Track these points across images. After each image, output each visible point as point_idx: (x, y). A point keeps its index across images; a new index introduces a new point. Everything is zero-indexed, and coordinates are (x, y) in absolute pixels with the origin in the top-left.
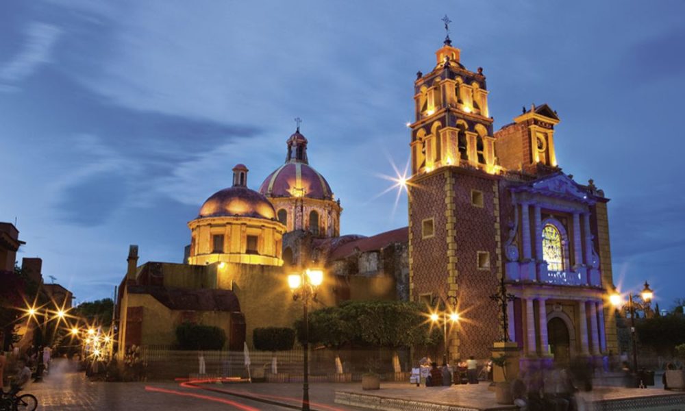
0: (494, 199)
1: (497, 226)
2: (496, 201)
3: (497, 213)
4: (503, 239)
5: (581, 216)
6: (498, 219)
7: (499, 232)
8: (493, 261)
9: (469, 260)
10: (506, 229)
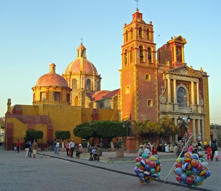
1: (156, 88)
2: (156, 78)
3: (156, 83)
4: (159, 94)
5: (195, 83)
6: (157, 86)
7: (157, 91)
8: (154, 104)
9: (143, 103)
10: (160, 90)
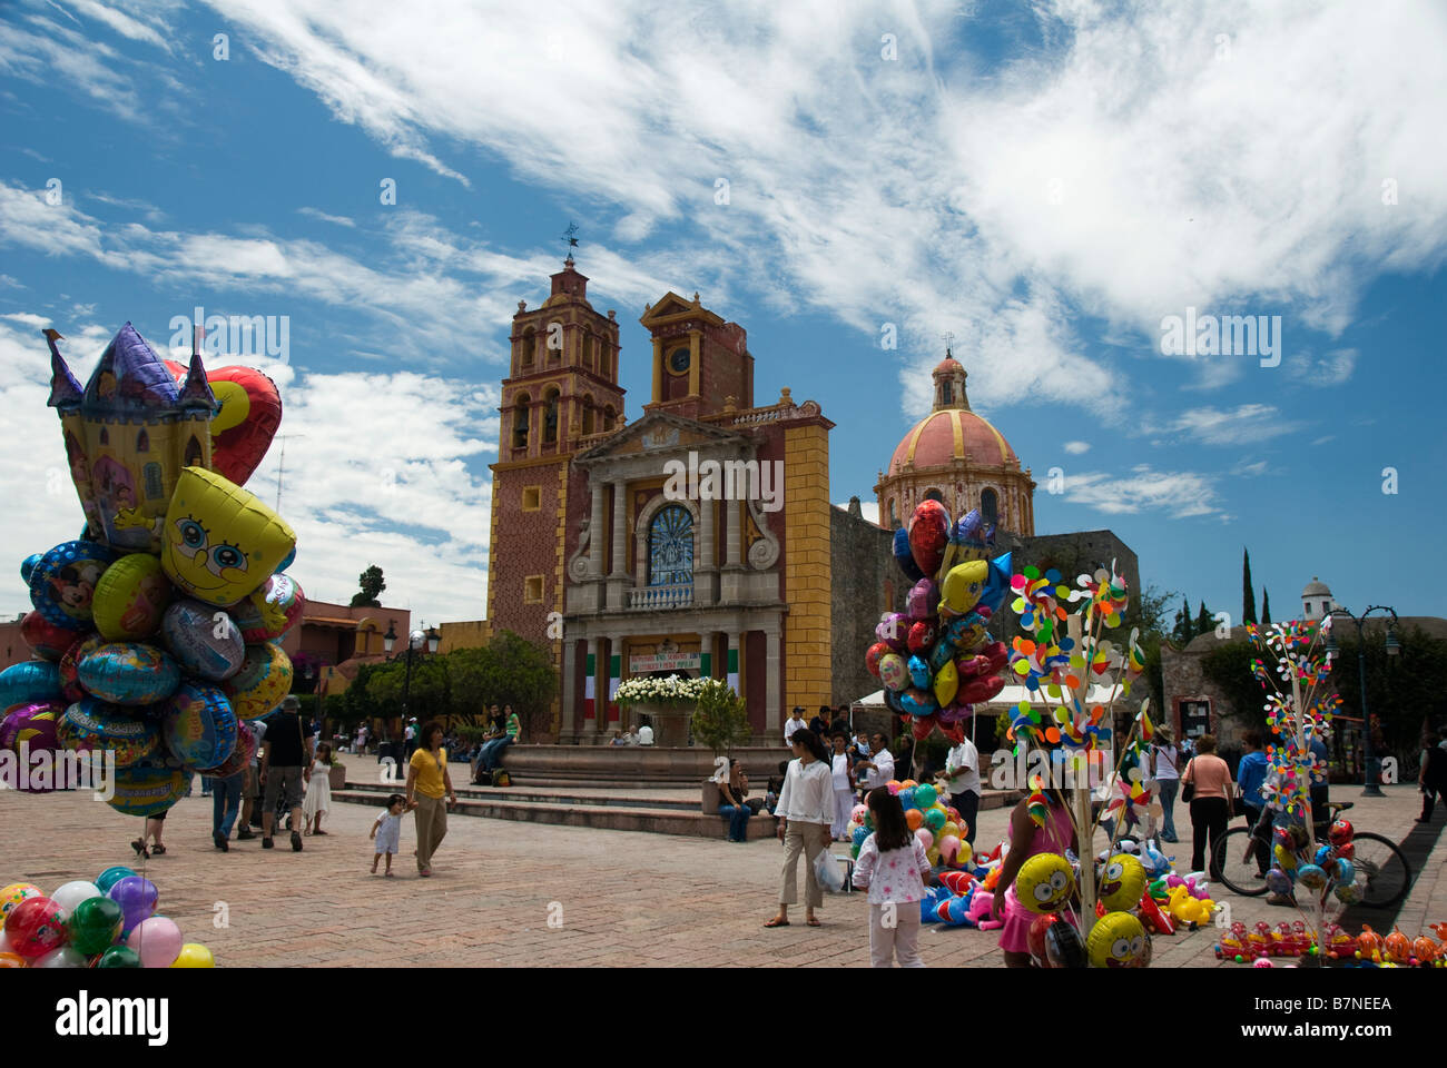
0: (560, 491)
1: (560, 532)
2: (562, 494)
3: (562, 513)
6: (563, 522)
7: (562, 541)
8: (549, 589)
9: (511, 593)
